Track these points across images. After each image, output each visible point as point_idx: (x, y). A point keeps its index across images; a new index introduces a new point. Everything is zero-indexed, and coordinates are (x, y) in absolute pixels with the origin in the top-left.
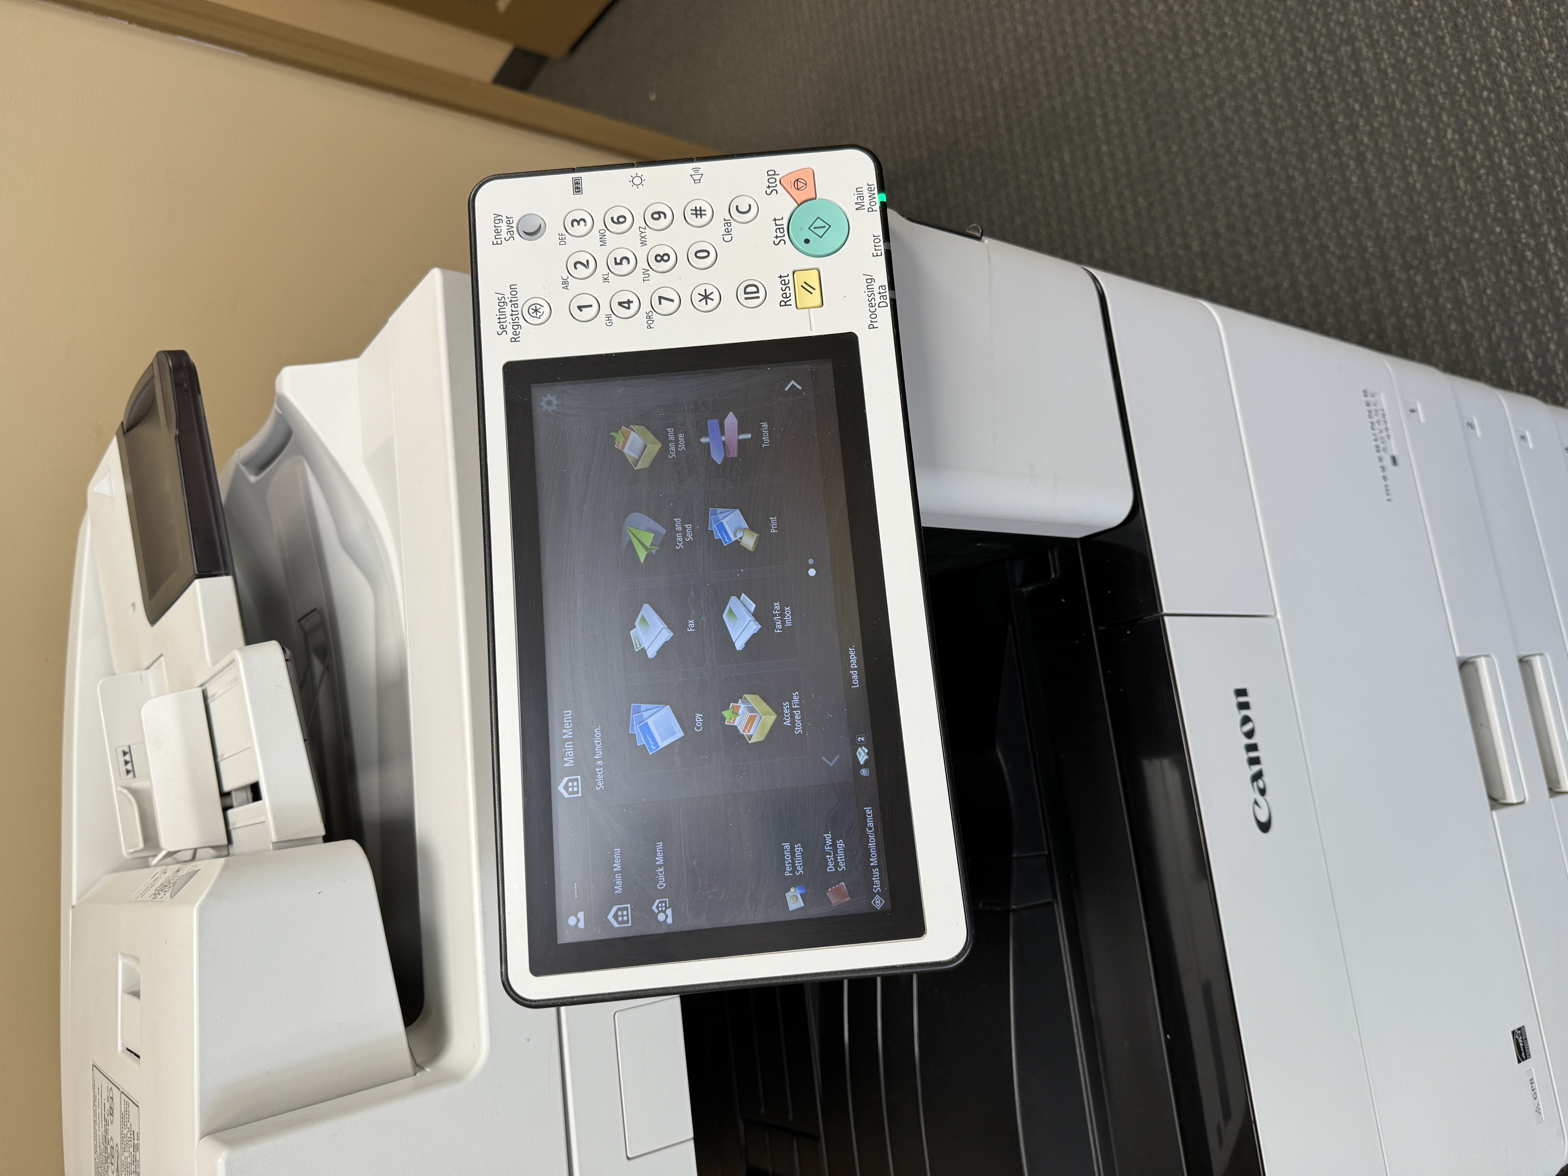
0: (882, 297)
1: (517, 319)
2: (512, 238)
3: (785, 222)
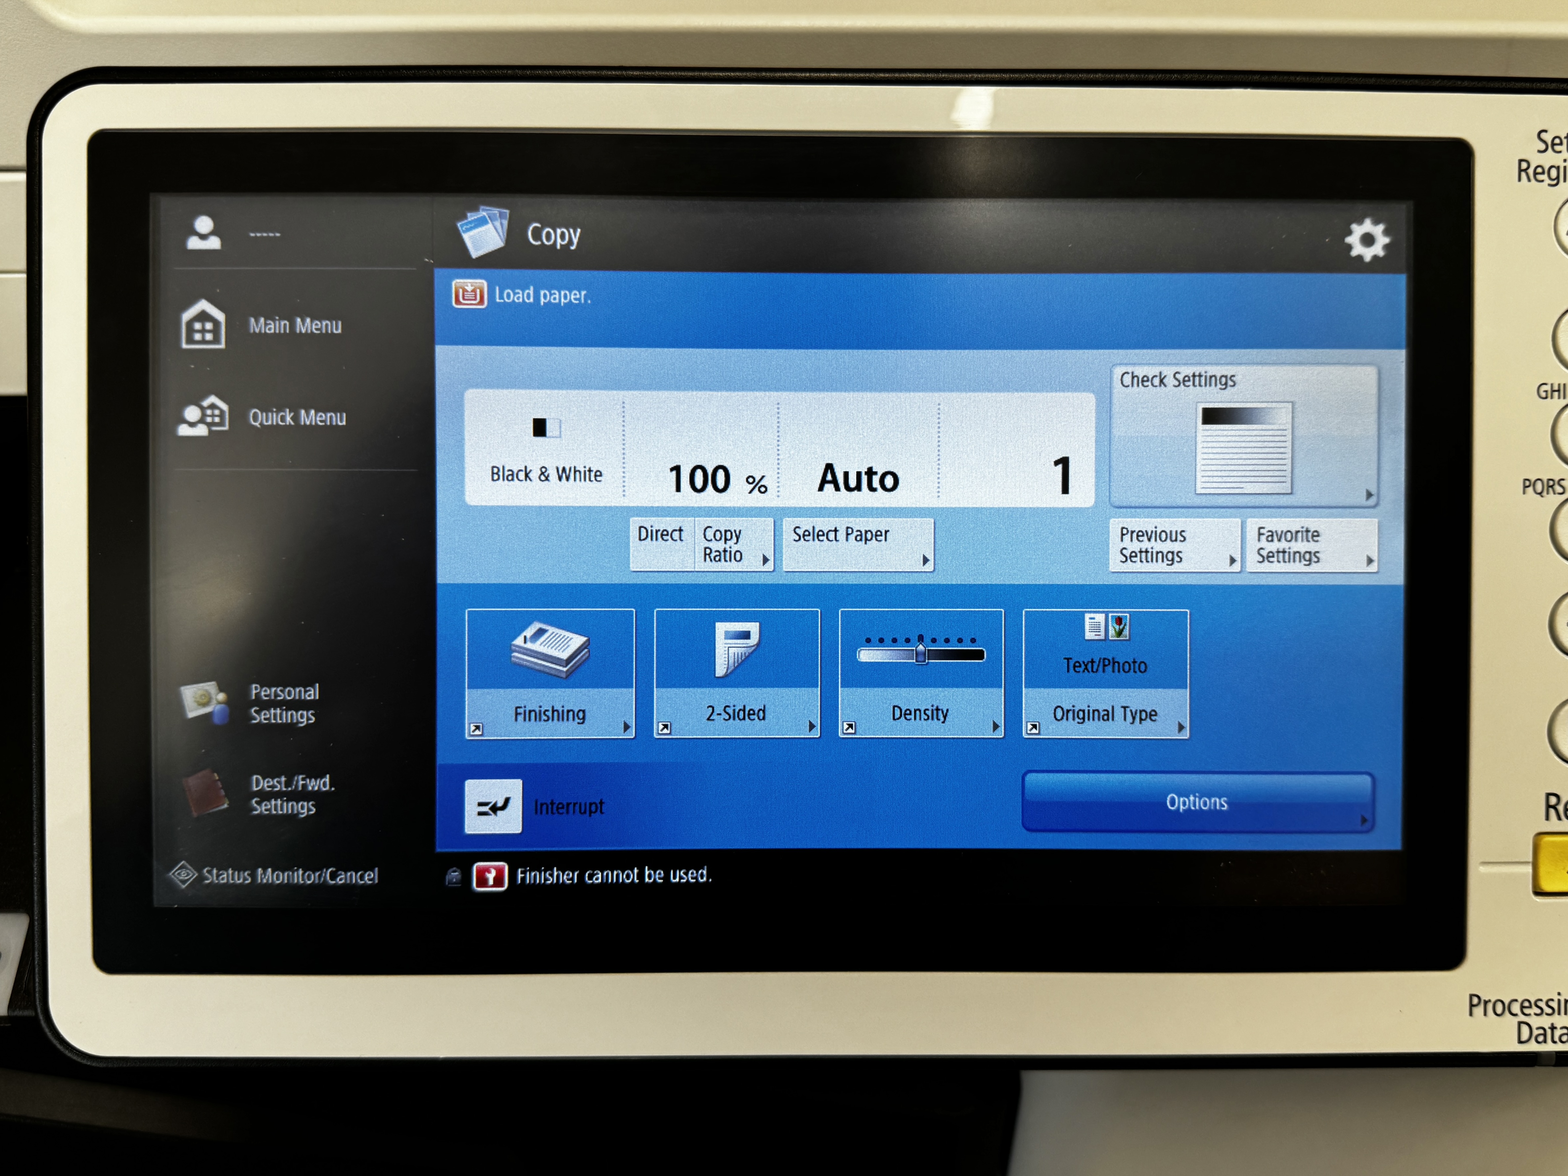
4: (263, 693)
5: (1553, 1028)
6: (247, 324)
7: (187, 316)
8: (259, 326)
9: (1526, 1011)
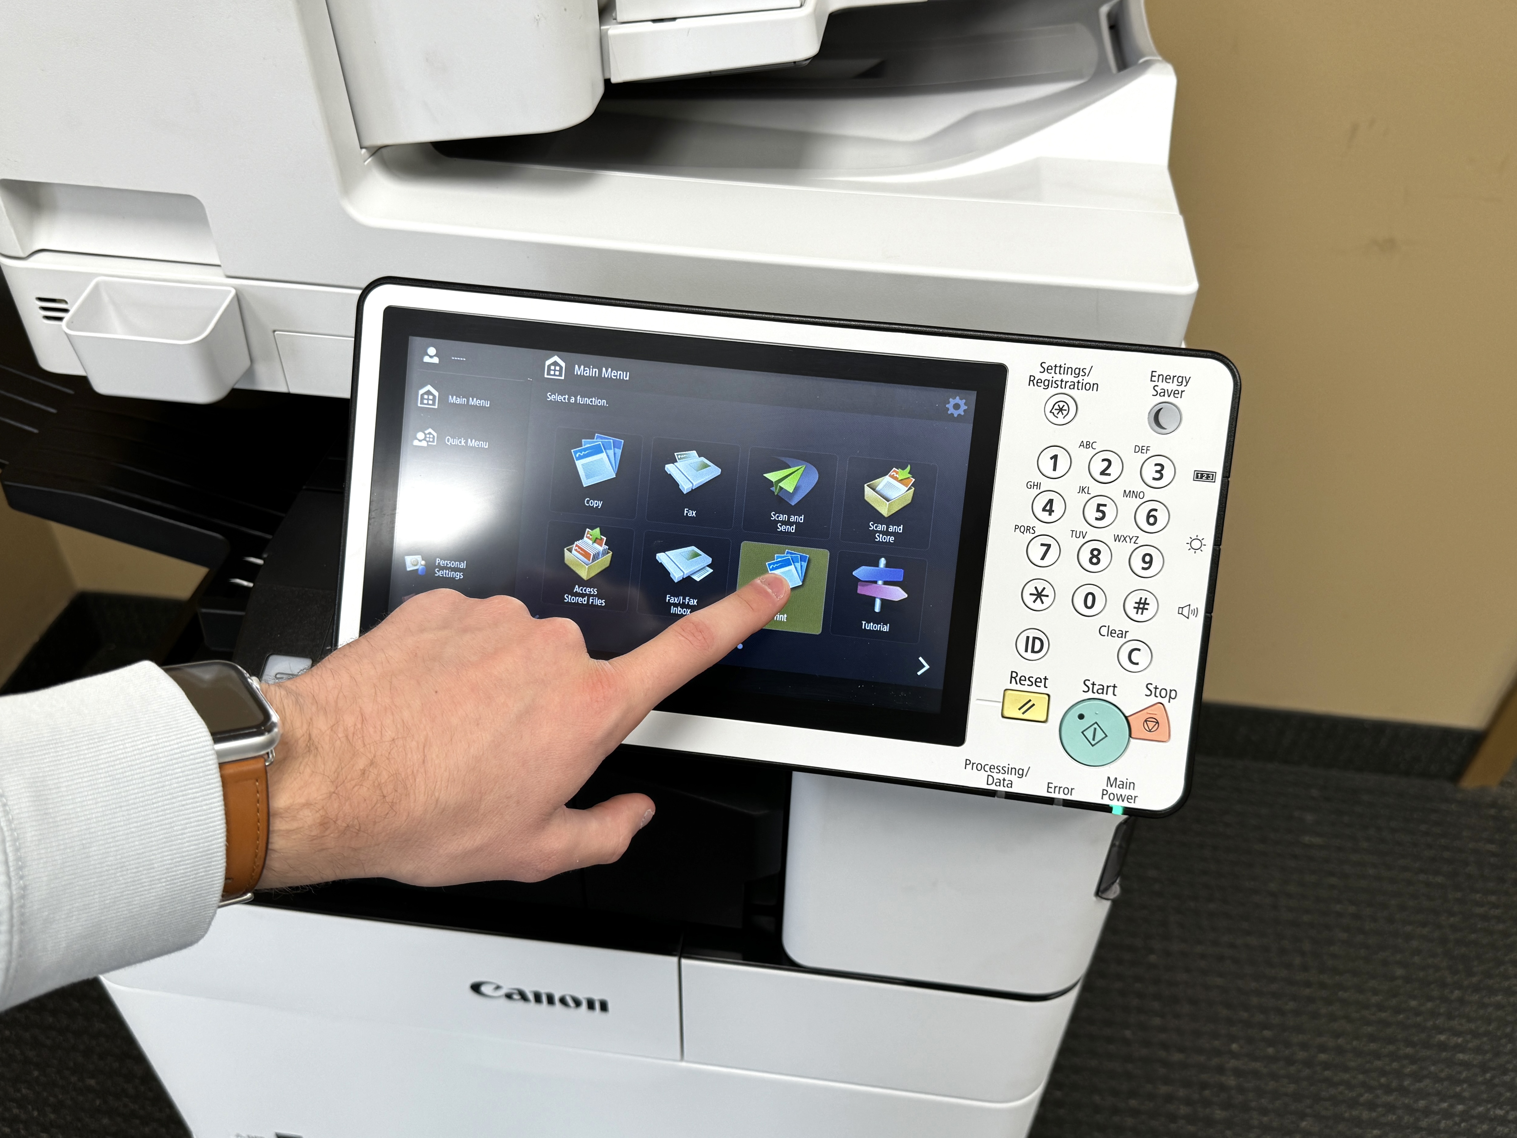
0: (999, 781)
1: (1056, 386)
2: (1155, 393)
3: (1109, 697)
4: (441, 563)
5: (1004, 780)
6: (448, 398)
7: (421, 392)
8: (453, 399)
9: (992, 770)
